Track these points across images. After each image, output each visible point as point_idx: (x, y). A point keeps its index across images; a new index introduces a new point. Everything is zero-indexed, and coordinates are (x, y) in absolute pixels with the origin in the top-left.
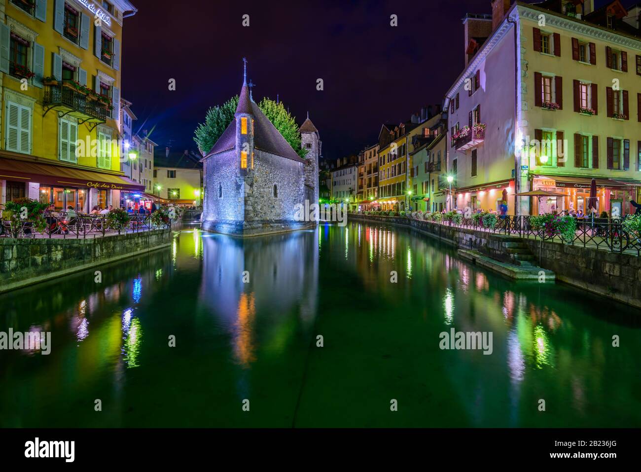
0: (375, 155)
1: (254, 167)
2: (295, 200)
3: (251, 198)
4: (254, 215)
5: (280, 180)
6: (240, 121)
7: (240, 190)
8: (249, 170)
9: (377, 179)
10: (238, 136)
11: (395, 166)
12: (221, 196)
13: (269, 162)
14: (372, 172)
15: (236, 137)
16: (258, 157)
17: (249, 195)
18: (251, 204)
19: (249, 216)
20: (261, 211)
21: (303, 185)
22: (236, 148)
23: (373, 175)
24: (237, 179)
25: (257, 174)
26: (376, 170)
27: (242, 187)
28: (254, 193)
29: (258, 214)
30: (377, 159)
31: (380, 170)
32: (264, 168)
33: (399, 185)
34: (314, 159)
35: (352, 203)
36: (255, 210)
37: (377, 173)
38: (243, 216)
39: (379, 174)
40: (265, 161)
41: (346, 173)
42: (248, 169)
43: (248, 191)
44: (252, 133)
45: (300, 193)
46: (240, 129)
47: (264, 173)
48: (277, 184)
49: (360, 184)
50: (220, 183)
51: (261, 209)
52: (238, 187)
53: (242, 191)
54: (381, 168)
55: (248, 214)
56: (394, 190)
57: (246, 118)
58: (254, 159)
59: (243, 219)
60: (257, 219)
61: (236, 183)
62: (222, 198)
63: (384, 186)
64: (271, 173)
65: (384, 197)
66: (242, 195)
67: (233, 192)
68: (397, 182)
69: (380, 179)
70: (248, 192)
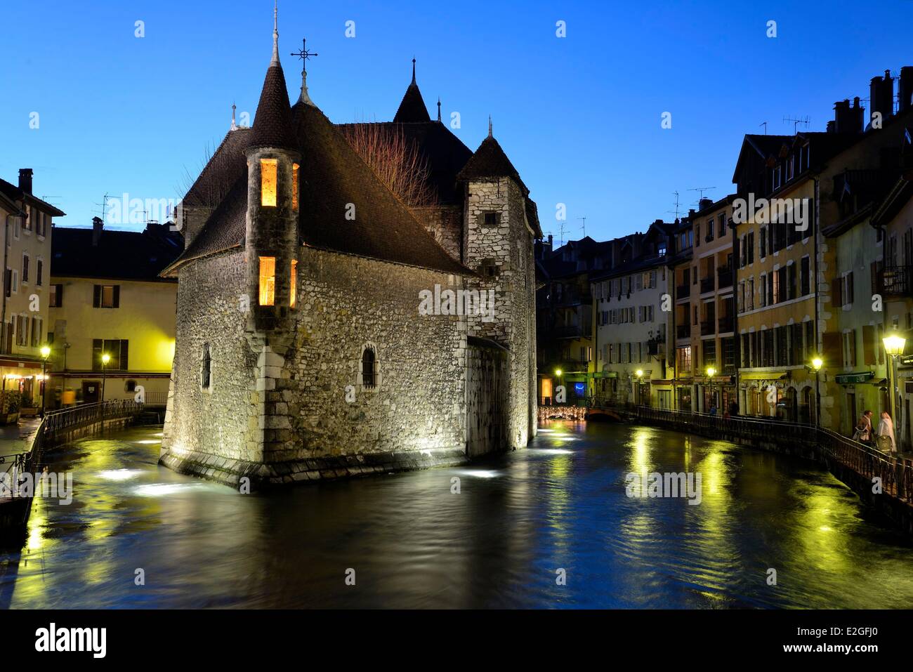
0: (722, 233)
1: (298, 302)
2: (434, 390)
3: (287, 394)
4: (297, 443)
5: (384, 334)
6: (259, 169)
7: (256, 370)
8: (283, 310)
9: (731, 307)
10: (252, 211)
11: (771, 275)
12: (207, 384)
13: (347, 281)
14: (716, 285)
15: (248, 215)
16: (313, 269)
17: (281, 384)
18: (286, 412)
19: (281, 447)
20: (321, 431)
21: (463, 344)
22: (247, 246)
23: (719, 294)
24: (249, 337)
25: (307, 319)
26: (728, 277)
27: (261, 362)
28: (297, 378)
29: (311, 440)
30: (730, 245)
31: (741, 280)
32: (333, 301)
33: (796, 329)
34: (507, 259)
35: (657, 382)
36: (298, 430)
37: (731, 289)
38: (261, 447)
39: (735, 292)
40: (338, 281)
41: (639, 286)
42: (278, 308)
43: (277, 373)
44: (295, 202)
45: (451, 368)
46: (258, 194)
47: (333, 317)
48: (374, 345)
49: (679, 321)
50: (207, 345)
51: (319, 424)
52: (250, 361)
53: (260, 371)
54: (745, 274)
55: (276, 442)
56: (781, 345)
57: (274, 162)
58: (300, 278)
59: (259, 458)
60: (305, 454)
61: (246, 348)
62: (211, 389)
63: (751, 330)
64: (354, 313)
65: (755, 366)
66: (260, 385)
67: (238, 375)
68: (791, 322)
69: (740, 307)
70: (278, 376)
